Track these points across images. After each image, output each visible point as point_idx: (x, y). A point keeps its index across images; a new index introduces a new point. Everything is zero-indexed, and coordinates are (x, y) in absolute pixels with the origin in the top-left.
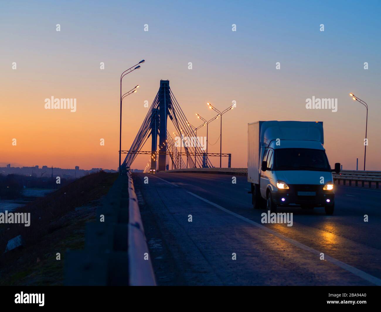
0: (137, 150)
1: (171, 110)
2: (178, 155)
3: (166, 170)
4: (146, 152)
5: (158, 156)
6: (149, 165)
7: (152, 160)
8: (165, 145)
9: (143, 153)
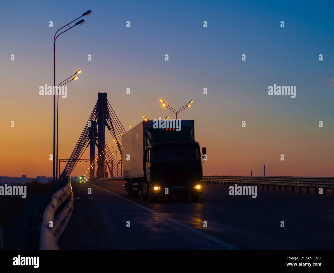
0: (76, 159)
1: (109, 120)
2: (118, 162)
3: (105, 178)
4: (86, 160)
5: (96, 164)
6: (88, 173)
7: (91, 168)
8: (104, 153)
9: (83, 161)
